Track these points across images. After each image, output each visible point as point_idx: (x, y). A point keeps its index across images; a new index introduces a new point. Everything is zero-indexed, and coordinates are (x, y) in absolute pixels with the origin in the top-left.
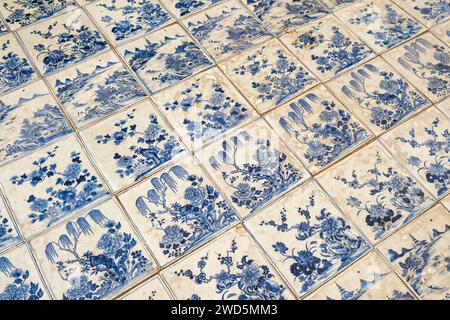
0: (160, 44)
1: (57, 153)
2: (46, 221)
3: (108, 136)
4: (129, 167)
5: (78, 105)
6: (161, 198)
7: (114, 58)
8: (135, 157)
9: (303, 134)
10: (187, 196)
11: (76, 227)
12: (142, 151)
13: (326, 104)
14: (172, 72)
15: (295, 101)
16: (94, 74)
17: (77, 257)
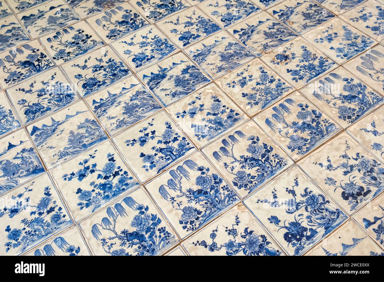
0: (169, 68)
1: (97, 155)
2: (91, 207)
3: (134, 140)
4: (152, 163)
5: (110, 118)
6: (178, 186)
7: (135, 81)
8: (156, 155)
9: (285, 131)
10: (198, 183)
11: (114, 211)
12: (161, 150)
13: (301, 106)
14: (180, 89)
15: (277, 105)
16: (121, 94)
17: (116, 234)
